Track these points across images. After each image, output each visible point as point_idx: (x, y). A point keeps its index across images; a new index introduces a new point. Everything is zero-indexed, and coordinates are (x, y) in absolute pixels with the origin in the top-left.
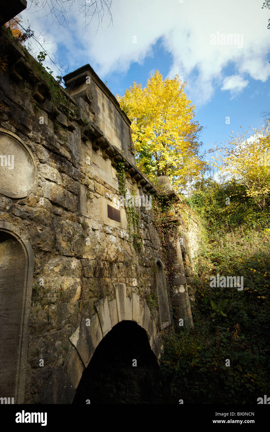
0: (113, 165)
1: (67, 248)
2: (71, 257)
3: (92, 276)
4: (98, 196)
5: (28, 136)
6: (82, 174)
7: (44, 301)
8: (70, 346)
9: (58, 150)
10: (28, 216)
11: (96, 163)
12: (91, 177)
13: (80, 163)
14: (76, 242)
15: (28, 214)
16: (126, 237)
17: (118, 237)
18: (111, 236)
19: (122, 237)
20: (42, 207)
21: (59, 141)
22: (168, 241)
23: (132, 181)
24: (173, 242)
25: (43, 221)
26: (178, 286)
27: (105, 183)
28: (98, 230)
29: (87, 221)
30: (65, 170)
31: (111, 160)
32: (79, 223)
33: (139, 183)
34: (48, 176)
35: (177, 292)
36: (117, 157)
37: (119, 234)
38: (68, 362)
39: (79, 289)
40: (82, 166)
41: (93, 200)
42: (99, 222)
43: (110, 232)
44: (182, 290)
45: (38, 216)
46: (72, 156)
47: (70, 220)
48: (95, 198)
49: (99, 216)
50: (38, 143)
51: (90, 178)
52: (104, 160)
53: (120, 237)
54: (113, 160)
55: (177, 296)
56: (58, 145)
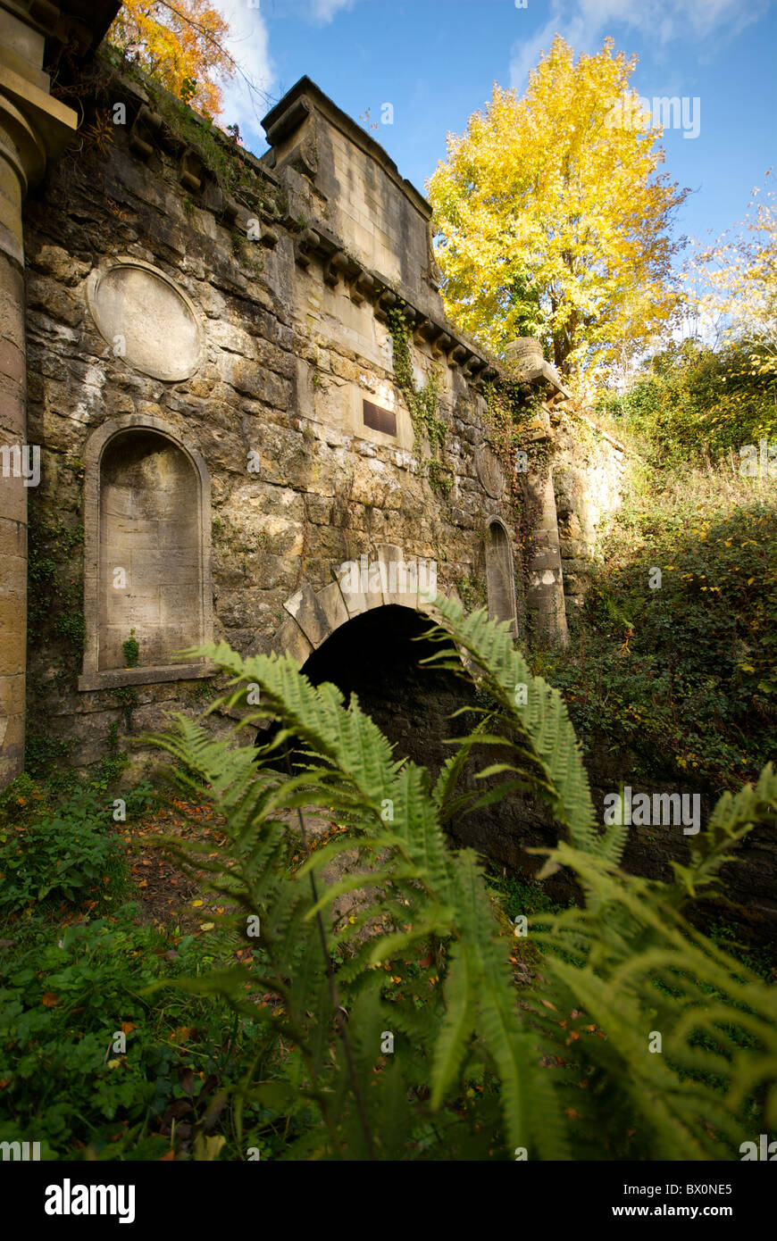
0: (378, 317)
1: (272, 470)
2: (285, 487)
3: (327, 523)
4: (340, 381)
5: (179, 268)
6: (301, 338)
7: (235, 544)
8: (286, 615)
9: (243, 290)
10: (194, 412)
11: (334, 314)
12: (322, 343)
13: (295, 315)
14: (289, 463)
15: (193, 409)
16: (410, 466)
17: (389, 465)
18: (372, 461)
19: (399, 464)
20: (218, 398)
21: (243, 271)
22: (526, 484)
23: (432, 350)
24: (537, 484)
25: (223, 421)
26: (540, 571)
27: (357, 356)
28: (340, 446)
29: (315, 429)
30: (261, 331)
31: (374, 306)
32: (297, 430)
33: (451, 357)
34: (226, 343)
35: (537, 583)
36: (384, 297)
37: (393, 458)
38: (281, 633)
39: (299, 539)
40: (300, 321)
41: (330, 390)
42: (344, 433)
43: (370, 452)
44: (548, 579)
45: (213, 413)
46: (276, 302)
47: (276, 423)
48: (334, 386)
49: (342, 420)
50: (202, 280)
51: (320, 346)
52: (354, 307)
53: (394, 465)
54: (378, 305)
55: (536, 590)
56: (242, 281)
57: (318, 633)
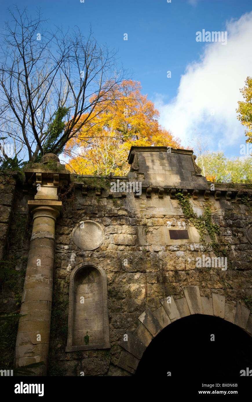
0: (172, 198)
1: (131, 268)
2: (136, 272)
3: (156, 282)
4: (156, 227)
5: (96, 217)
6: (139, 219)
7: (118, 297)
8: (140, 322)
9: (117, 214)
10: (101, 256)
11: (152, 206)
12: (148, 217)
13: (136, 213)
14: (136, 263)
15: (101, 255)
16: (200, 249)
17: (188, 251)
18: (177, 252)
19: (192, 249)
20: (109, 249)
21: (116, 209)
23: (204, 198)
25: (111, 256)
27: (164, 216)
28: (160, 251)
29: (147, 248)
30: (124, 223)
31: (170, 195)
32: (140, 251)
33: (215, 196)
34: (111, 232)
36: (171, 192)
37: (188, 248)
38: (137, 330)
39: (144, 291)
40: (138, 214)
41: (153, 232)
42: (161, 245)
43: (176, 249)
45: (107, 255)
46: (128, 212)
47: (131, 251)
48: (155, 230)
49: (160, 241)
50: (103, 217)
51: (147, 219)
52: (161, 200)
53: (190, 250)
56: (116, 211)
57: (155, 330)
